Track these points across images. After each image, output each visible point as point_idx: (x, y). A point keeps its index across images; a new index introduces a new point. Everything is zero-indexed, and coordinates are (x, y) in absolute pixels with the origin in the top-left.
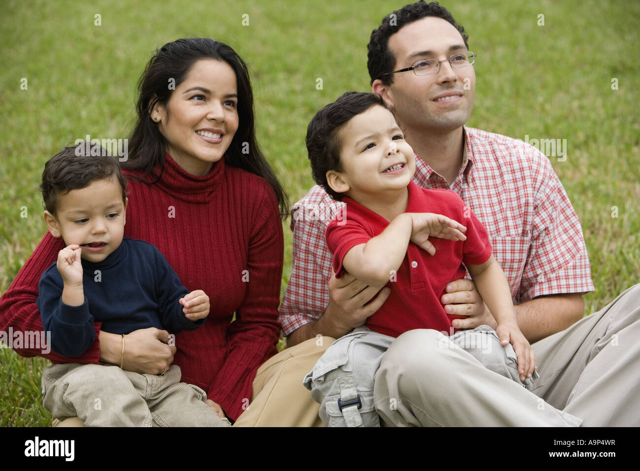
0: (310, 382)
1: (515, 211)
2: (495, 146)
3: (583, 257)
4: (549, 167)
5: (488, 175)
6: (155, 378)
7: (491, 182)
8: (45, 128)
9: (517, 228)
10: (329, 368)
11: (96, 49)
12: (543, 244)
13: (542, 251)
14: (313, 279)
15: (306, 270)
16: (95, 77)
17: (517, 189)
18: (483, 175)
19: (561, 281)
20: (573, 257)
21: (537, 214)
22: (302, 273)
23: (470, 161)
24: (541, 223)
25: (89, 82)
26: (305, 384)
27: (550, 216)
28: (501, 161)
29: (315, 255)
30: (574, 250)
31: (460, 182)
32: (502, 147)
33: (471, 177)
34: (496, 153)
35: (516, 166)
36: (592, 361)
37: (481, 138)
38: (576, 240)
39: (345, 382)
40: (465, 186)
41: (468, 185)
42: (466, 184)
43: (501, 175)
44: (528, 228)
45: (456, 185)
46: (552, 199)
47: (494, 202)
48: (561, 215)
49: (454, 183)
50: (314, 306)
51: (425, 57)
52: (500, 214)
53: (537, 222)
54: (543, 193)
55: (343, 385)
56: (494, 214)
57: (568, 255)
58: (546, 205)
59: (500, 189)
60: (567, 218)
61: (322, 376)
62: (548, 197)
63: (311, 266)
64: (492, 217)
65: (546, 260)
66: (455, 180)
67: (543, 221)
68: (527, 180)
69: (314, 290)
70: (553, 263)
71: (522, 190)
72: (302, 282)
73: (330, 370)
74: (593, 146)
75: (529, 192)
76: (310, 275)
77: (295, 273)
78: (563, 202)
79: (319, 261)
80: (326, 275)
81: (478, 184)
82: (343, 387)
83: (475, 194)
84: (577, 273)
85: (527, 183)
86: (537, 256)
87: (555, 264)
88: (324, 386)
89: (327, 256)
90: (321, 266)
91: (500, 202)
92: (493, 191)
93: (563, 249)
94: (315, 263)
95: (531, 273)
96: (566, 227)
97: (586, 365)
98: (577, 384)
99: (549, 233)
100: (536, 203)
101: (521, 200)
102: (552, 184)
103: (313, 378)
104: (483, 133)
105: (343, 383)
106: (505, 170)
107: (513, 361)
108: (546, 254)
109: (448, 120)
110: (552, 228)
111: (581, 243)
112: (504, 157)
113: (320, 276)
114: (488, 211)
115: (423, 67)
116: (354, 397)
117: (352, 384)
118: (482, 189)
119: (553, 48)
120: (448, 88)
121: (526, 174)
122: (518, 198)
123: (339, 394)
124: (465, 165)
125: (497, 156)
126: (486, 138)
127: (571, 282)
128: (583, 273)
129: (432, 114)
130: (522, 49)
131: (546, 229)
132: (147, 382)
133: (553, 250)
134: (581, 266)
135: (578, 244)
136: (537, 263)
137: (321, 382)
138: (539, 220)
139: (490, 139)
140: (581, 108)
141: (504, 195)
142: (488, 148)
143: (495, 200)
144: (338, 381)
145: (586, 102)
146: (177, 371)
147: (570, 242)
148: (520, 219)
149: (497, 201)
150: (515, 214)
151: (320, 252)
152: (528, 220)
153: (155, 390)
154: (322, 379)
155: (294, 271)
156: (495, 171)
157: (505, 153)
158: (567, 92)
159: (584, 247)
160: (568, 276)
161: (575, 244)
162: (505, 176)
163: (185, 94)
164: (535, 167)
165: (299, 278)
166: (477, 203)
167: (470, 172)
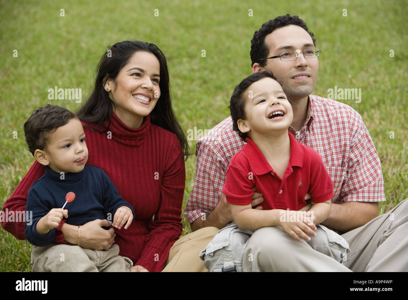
0: (204, 255)
1: (337, 149)
2: (327, 107)
3: (380, 180)
4: (361, 121)
5: (322, 126)
6: (102, 253)
7: (324, 130)
8: (35, 92)
9: (338, 160)
10: (217, 248)
11: (69, 42)
12: (355, 171)
13: (355, 176)
14: (208, 189)
15: (203, 183)
16: (67, 60)
17: (339, 135)
18: (319, 126)
19: (365, 194)
20: (374, 179)
21: (353, 151)
22: (201, 185)
23: (311, 117)
24: (355, 157)
25: (64, 63)
26: (201, 257)
27: (360, 153)
28: (331, 117)
29: (209, 174)
30: (375, 175)
31: (305, 130)
32: (332, 108)
33: (311, 128)
34: (328, 111)
35: (340, 120)
36: (381, 245)
37: (318, 102)
38: (376, 169)
39: (227, 257)
40: (307, 133)
41: (310, 132)
42: (308, 132)
43: (331, 126)
44: (346, 160)
45: (302, 132)
46: (362, 142)
47: (325, 143)
48: (368, 152)
49: (300, 130)
50: (208, 206)
51: (288, 50)
52: (329, 151)
53: (352, 157)
54: (356, 139)
55: (225, 259)
56: (325, 151)
57: (371, 177)
58: (358, 146)
59: (330, 135)
60: (371, 154)
61: (212, 253)
62: (360, 141)
63: (206, 181)
64: (324, 153)
65: (357, 181)
66: (301, 129)
67: (356, 156)
68: (346, 130)
69: (208, 196)
70: (361, 183)
71: (343, 136)
72: (200, 191)
73: (218, 249)
74: (383, 106)
75: (347, 138)
76: (206, 187)
77: (196, 185)
78: (369, 144)
79: (212, 178)
80: (216, 187)
81: (316, 132)
82: (225, 260)
83: (314, 138)
84: (376, 190)
85: (346, 132)
86: (351, 178)
87: (362, 184)
88: (213, 259)
89: (217, 175)
90: (213, 181)
91: (329, 143)
92: (325, 136)
93: (368, 174)
94: (209, 179)
95: (347, 188)
96: (370, 159)
97: (378, 247)
98: (372, 259)
99: (360, 164)
100: (352, 145)
101: (342, 142)
102: (362, 132)
103: (207, 253)
104: (320, 98)
105: (225, 258)
106: (333, 122)
107: (334, 244)
108: (357, 177)
109: (300, 91)
110: (361, 160)
111: (379, 170)
112: (332, 114)
113: (212, 187)
114: (321, 149)
115: (286, 56)
116: (232, 267)
117: (231, 259)
118: (318, 135)
119: (357, 44)
120: (301, 70)
121: (346, 126)
122: (340, 141)
123: (223, 264)
124: (308, 119)
125: (328, 113)
126: (322, 101)
127: (371, 195)
128: (380, 189)
129: (290, 87)
130: (338, 44)
131: (358, 161)
132: (97, 255)
133: (361, 175)
134: (379, 185)
135: (378, 171)
136: (351, 183)
137: (211, 256)
138: (354, 156)
139: (324, 102)
140: (375, 82)
141: (332, 138)
142: (323, 108)
143: (326, 142)
144: (222, 256)
145: (378, 78)
146: (117, 248)
147: (372, 170)
148: (340, 155)
149: (327, 142)
150: (338, 151)
151: (212, 173)
152: (346, 155)
153: (102, 261)
154: (212, 254)
155: (196, 184)
156: (327, 123)
157: (333, 111)
158: (367, 72)
159: (381, 173)
160: (370, 191)
161: (376, 171)
162: (333, 126)
163: (128, 72)
164: (352, 121)
165: (198, 188)
166: (315, 144)
167: (311, 124)
